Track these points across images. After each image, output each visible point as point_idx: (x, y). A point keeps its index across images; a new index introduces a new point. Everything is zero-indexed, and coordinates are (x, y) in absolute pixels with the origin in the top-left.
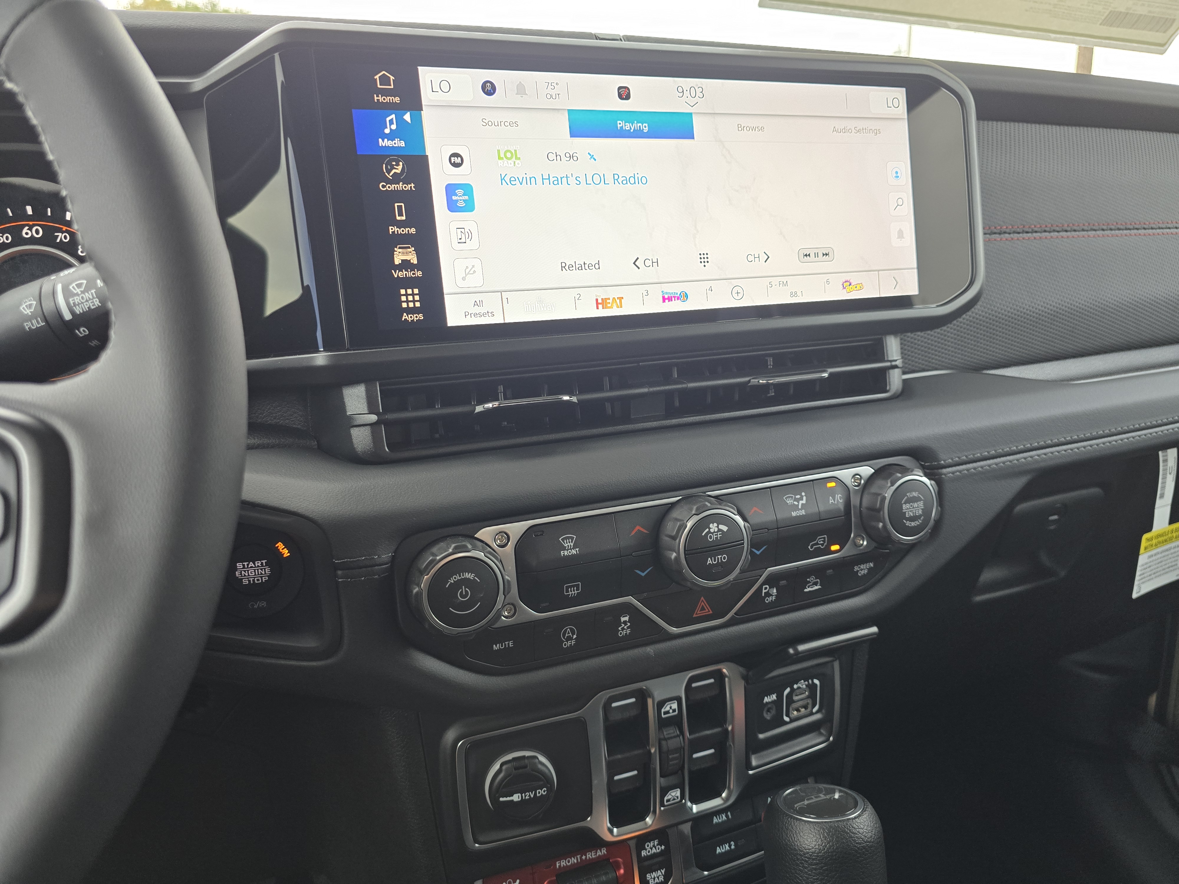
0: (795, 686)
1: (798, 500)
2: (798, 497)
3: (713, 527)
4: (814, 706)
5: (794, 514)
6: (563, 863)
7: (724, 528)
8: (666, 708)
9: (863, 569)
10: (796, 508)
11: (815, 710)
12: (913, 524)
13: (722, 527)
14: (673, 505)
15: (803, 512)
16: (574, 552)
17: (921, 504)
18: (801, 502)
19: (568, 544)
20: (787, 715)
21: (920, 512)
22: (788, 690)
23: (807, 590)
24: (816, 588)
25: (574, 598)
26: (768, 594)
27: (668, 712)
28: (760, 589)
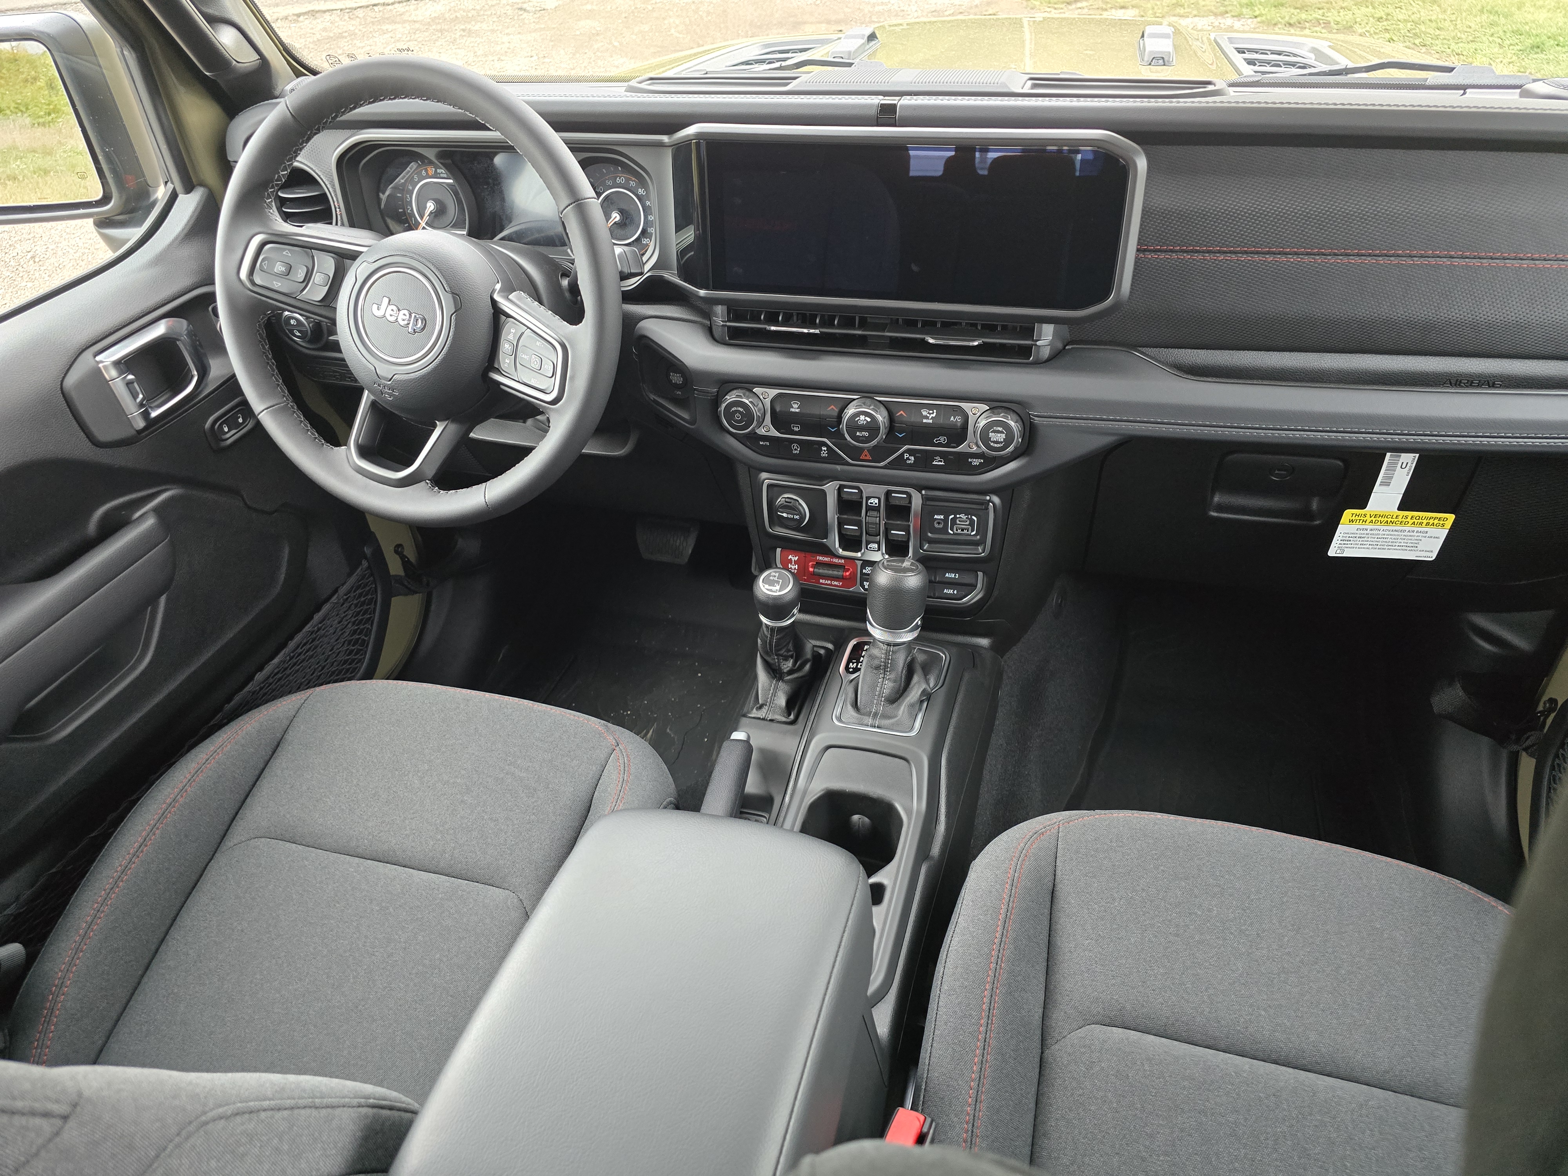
0: (958, 516)
1: (930, 414)
2: (931, 412)
3: (862, 417)
4: (972, 531)
5: (925, 421)
6: (821, 558)
7: (869, 420)
8: (871, 500)
9: (976, 462)
10: (927, 418)
11: (972, 534)
12: (996, 445)
13: (867, 418)
14: (854, 400)
15: (931, 421)
16: (797, 410)
17: (1003, 436)
18: (932, 415)
19: (795, 406)
20: (952, 530)
21: (1002, 440)
22: (953, 516)
23: (934, 463)
24: (940, 463)
25: (796, 432)
26: (908, 459)
27: (872, 503)
28: (902, 454)
